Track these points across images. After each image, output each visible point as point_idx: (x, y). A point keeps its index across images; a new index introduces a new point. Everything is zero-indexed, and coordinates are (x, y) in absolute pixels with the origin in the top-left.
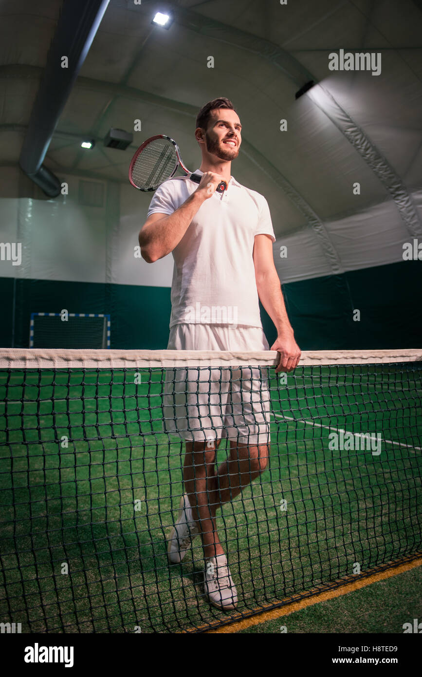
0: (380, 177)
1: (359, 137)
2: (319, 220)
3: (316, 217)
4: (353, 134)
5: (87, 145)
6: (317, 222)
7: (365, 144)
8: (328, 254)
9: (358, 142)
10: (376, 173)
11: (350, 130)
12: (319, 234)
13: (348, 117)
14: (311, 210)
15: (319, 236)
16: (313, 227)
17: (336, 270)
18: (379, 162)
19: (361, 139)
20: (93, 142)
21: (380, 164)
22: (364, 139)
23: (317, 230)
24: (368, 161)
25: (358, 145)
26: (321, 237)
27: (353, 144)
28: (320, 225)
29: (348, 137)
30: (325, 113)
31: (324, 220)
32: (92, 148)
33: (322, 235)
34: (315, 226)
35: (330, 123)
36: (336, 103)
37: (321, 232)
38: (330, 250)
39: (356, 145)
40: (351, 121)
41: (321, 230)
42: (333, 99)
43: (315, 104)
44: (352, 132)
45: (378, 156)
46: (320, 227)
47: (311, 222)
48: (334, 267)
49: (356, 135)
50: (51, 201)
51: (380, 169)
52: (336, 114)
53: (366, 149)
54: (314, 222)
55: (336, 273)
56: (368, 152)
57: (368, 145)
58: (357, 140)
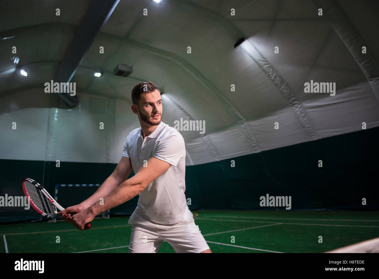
0: (283, 94)
1: (271, 70)
2: (244, 120)
3: (242, 118)
4: (268, 69)
5: (98, 75)
6: (243, 121)
7: (274, 74)
8: (250, 141)
9: (270, 73)
10: (281, 91)
11: (266, 66)
12: (245, 128)
13: (264, 58)
14: (239, 114)
15: (244, 130)
16: (240, 124)
17: (256, 150)
18: (283, 85)
19: (272, 71)
20: (102, 73)
21: (283, 86)
22: (274, 72)
23: (243, 126)
24: (276, 85)
25: (270, 75)
26: (246, 130)
27: (267, 74)
28: (244, 123)
29: (264, 71)
30: (251, 57)
31: (248, 120)
32: (101, 77)
33: (246, 129)
34: (242, 123)
35: (253, 62)
36: (257, 50)
37: (246, 127)
38: (251, 138)
39: (269, 75)
40: (266, 61)
41: (246, 126)
42: (256, 48)
43: (245, 51)
44: (267, 67)
45: (282, 82)
46: (245, 124)
47: (239, 122)
48: (254, 149)
49: (269, 69)
50: (69, 110)
51: (283, 89)
52: (257, 57)
53: (275, 77)
54: (241, 121)
55: (256, 152)
56: (276, 79)
57: (277, 75)
58: (269, 72)
